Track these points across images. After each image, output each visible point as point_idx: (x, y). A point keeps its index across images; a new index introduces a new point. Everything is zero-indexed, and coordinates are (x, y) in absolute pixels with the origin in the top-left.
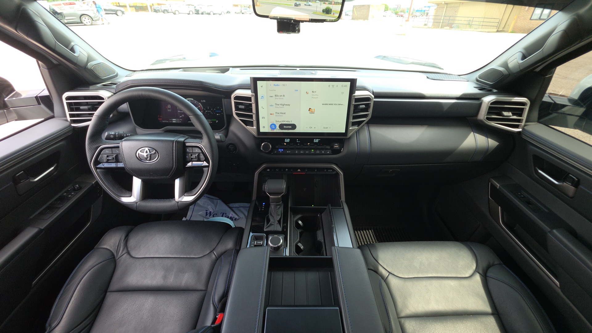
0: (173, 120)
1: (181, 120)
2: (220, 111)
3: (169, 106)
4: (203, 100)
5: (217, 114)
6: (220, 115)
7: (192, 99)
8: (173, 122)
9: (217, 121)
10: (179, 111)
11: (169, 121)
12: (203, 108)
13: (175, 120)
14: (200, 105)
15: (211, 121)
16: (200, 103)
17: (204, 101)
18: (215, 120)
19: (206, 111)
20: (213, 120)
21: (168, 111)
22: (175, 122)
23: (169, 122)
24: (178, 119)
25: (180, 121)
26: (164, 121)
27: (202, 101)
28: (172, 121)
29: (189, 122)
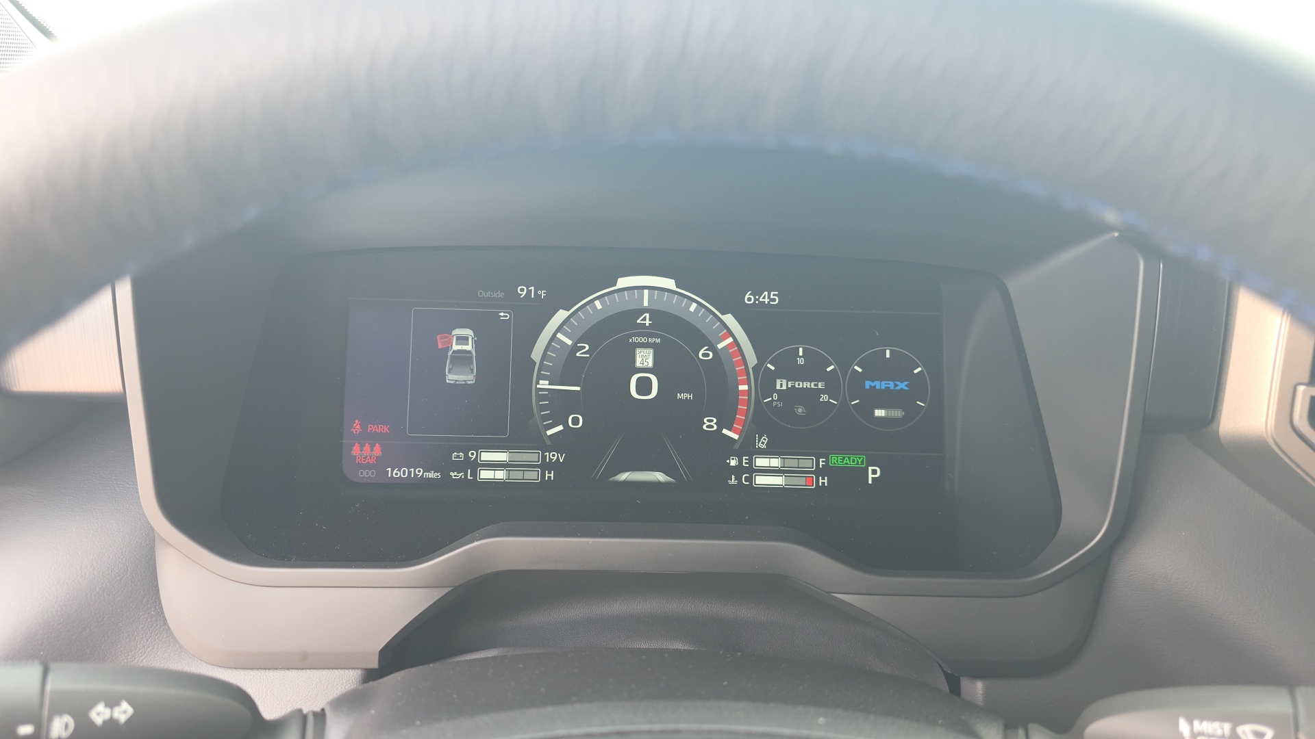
0: (486, 456)
1: (553, 456)
2: (902, 386)
3: (462, 340)
4: (758, 293)
5: (879, 413)
6: (898, 413)
7: (670, 284)
8: (486, 475)
9: (873, 473)
10: (544, 384)
11: (445, 466)
12: (752, 360)
13: (502, 456)
14: (730, 334)
15: (819, 472)
16: (729, 319)
17: (769, 297)
18: (853, 461)
19: (782, 384)
20: (836, 460)
21: (451, 378)
22: (500, 475)
23: (446, 476)
24: (533, 456)
25: (545, 466)
26: (398, 473)
27: (749, 298)
28: (476, 465)
29: (623, 477)
